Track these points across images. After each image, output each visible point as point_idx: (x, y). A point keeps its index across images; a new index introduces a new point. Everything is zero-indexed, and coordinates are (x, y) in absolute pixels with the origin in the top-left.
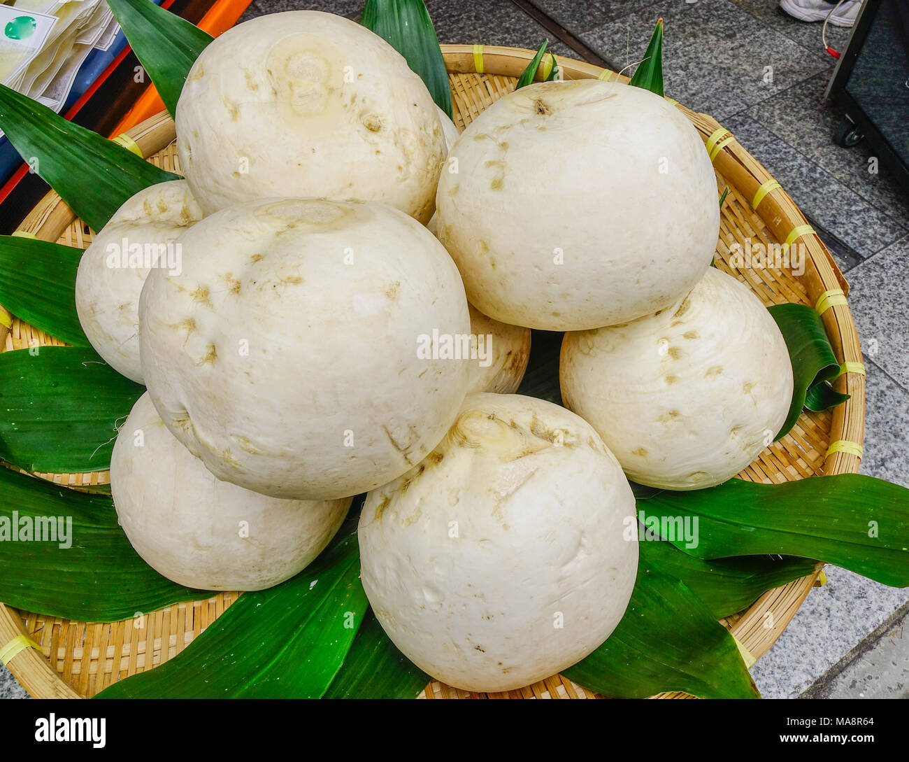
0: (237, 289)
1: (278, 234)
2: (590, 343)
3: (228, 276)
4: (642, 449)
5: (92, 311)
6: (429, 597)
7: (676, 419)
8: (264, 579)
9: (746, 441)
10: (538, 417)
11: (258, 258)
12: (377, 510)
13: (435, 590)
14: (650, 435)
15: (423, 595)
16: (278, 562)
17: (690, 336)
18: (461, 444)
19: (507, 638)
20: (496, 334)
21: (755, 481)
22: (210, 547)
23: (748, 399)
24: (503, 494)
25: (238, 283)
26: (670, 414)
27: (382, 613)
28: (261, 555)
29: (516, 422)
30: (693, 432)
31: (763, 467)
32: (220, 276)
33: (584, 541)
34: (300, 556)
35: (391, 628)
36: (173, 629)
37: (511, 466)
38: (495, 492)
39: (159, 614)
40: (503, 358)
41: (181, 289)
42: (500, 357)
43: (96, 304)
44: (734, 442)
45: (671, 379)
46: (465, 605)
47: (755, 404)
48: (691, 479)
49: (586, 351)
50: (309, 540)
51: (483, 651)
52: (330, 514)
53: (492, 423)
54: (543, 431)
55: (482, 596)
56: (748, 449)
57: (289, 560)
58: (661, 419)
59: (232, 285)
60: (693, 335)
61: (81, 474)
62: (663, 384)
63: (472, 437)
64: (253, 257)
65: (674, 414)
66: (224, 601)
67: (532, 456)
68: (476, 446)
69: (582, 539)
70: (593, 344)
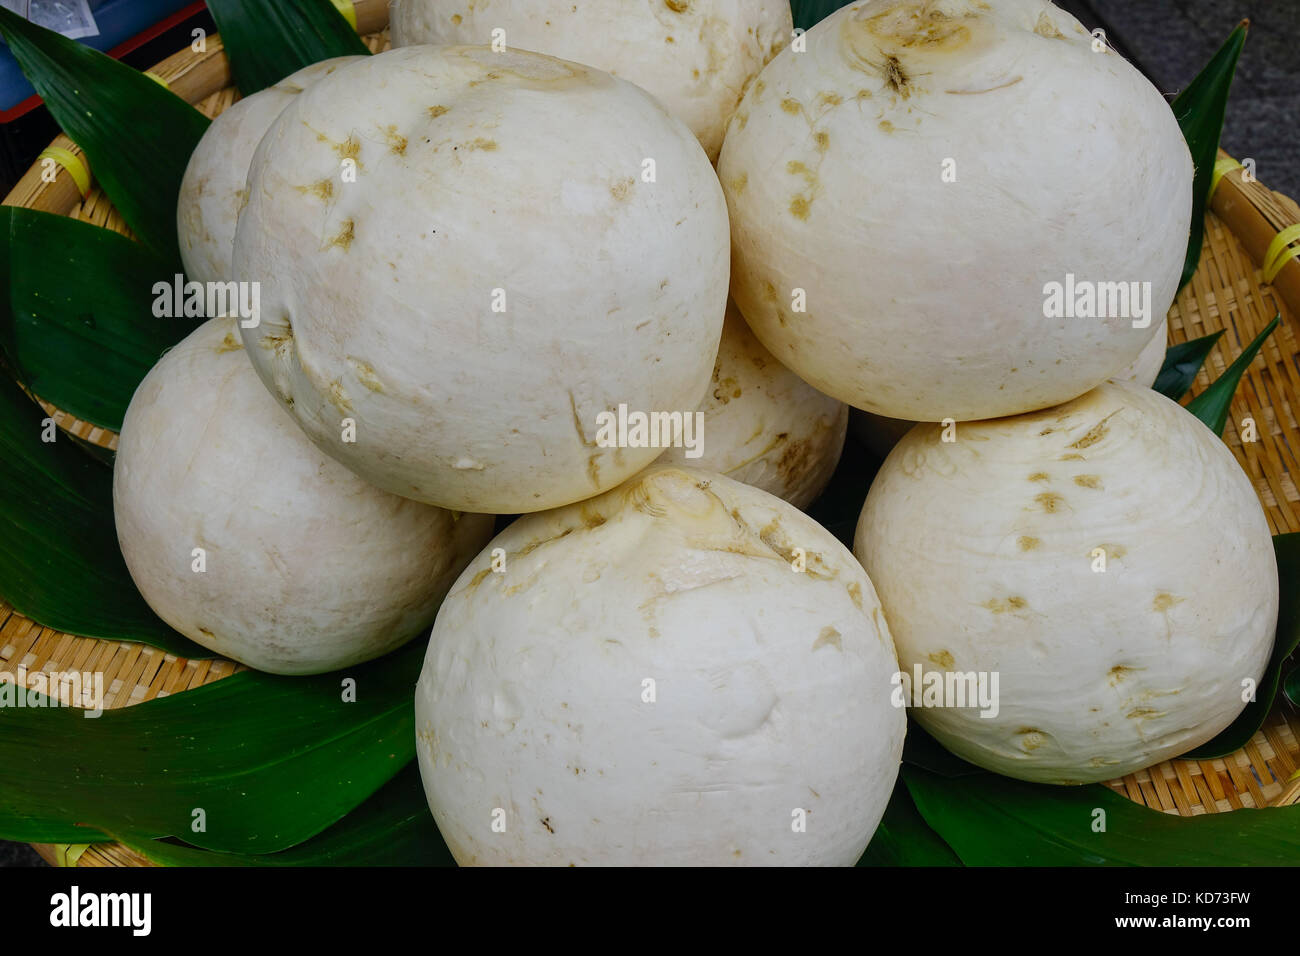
0: (401, 148)
1: (473, 84)
2: (920, 459)
3: (392, 130)
4: (947, 653)
5: (197, 191)
6: (500, 708)
7: (1018, 612)
8: (276, 643)
9: (1137, 700)
10: (780, 523)
11: (437, 112)
12: (478, 574)
13: (512, 700)
14: (966, 629)
15: (493, 702)
16: (306, 620)
17: (1086, 482)
18: (638, 507)
19: (595, 820)
20: (767, 394)
21: (1150, 806)
22: (217, 547)
23: (1157, 620)
24: (671, 588)
25: (404, 141)
26: (1011, 601)
27: (425, 733)
28: (283, 593)
29: (742, 513)
30: (1039, 645)
31: (1175, 791)
32: (380, 128)
33: (776, 715)
34: (341, 628)
35: (430, 760)
36: (123, 673)
37: (700, 556)
38: (659, 581)
39: (113, 647)
40: (767, 439)
41: (321, 138)
42: (764, 435)
43: (208, 180)
44: (1114, 695)
45: (1029, 543)
46: (548, 736)
47: (1169, 636)
48: (1019, 742)
49: (909, 470)
50: (363, 604)
51: (552, 831)
52: (408, 581)
53: (700, 493)
54: (780, 545)
55: (579, 729)
56: (1138, 720)
57: (322, 625)
58: (992, 605)
59: (395, 142)
60: (1093, 482)
61: (91, 426)
62: (1012, 544)
63: (658, 500)
64: (431, 109)
65: (1017, 603)
66: (208, 672)
67: (743, 558)
68: (658, 513)
69: (774, 711)
70: (925, 460)
